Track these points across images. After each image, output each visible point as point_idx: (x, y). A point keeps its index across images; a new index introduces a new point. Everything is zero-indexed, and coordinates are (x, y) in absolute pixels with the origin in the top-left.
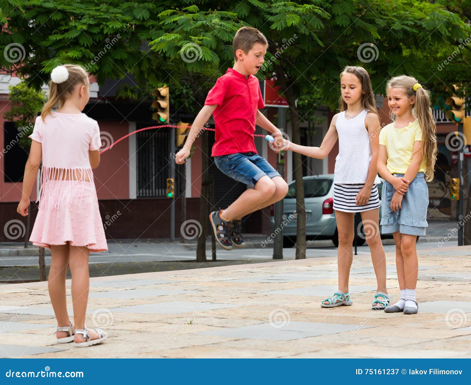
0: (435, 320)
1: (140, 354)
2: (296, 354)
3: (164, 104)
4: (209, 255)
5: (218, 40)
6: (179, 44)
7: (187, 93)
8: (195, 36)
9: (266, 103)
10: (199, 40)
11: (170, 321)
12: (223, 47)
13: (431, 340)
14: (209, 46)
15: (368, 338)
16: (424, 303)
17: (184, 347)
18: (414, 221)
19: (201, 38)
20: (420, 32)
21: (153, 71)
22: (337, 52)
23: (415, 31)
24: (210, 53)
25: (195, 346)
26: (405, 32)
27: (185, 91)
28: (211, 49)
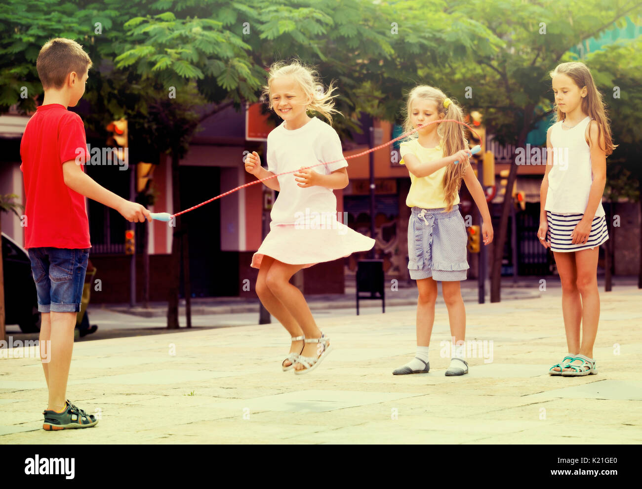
0: (497, 386)
1: (138, 432)
2: (336, 428)
3: (121, 140)
4: (182, 321)
5: (201, 53)
6: (153, 59)
7: (150, 127)
8: (172, 48)
9: (250, 136)
10: (176, 53)
11: (165, 393)
12: (207, 62)
13: (500, 409)
14: (190, 60)
15: (421, 408)
16: (474, 367)
17: (192, 423)
18: (453, 264)
19: (179, 50)
20: (440, 46)
21: (114, 96)
22: (340, 71)
23: (433, 44)
24: (192, 69)
25: (204, 421)
26: (422, 46)
27: (146, 125)
28: (192, 63)
